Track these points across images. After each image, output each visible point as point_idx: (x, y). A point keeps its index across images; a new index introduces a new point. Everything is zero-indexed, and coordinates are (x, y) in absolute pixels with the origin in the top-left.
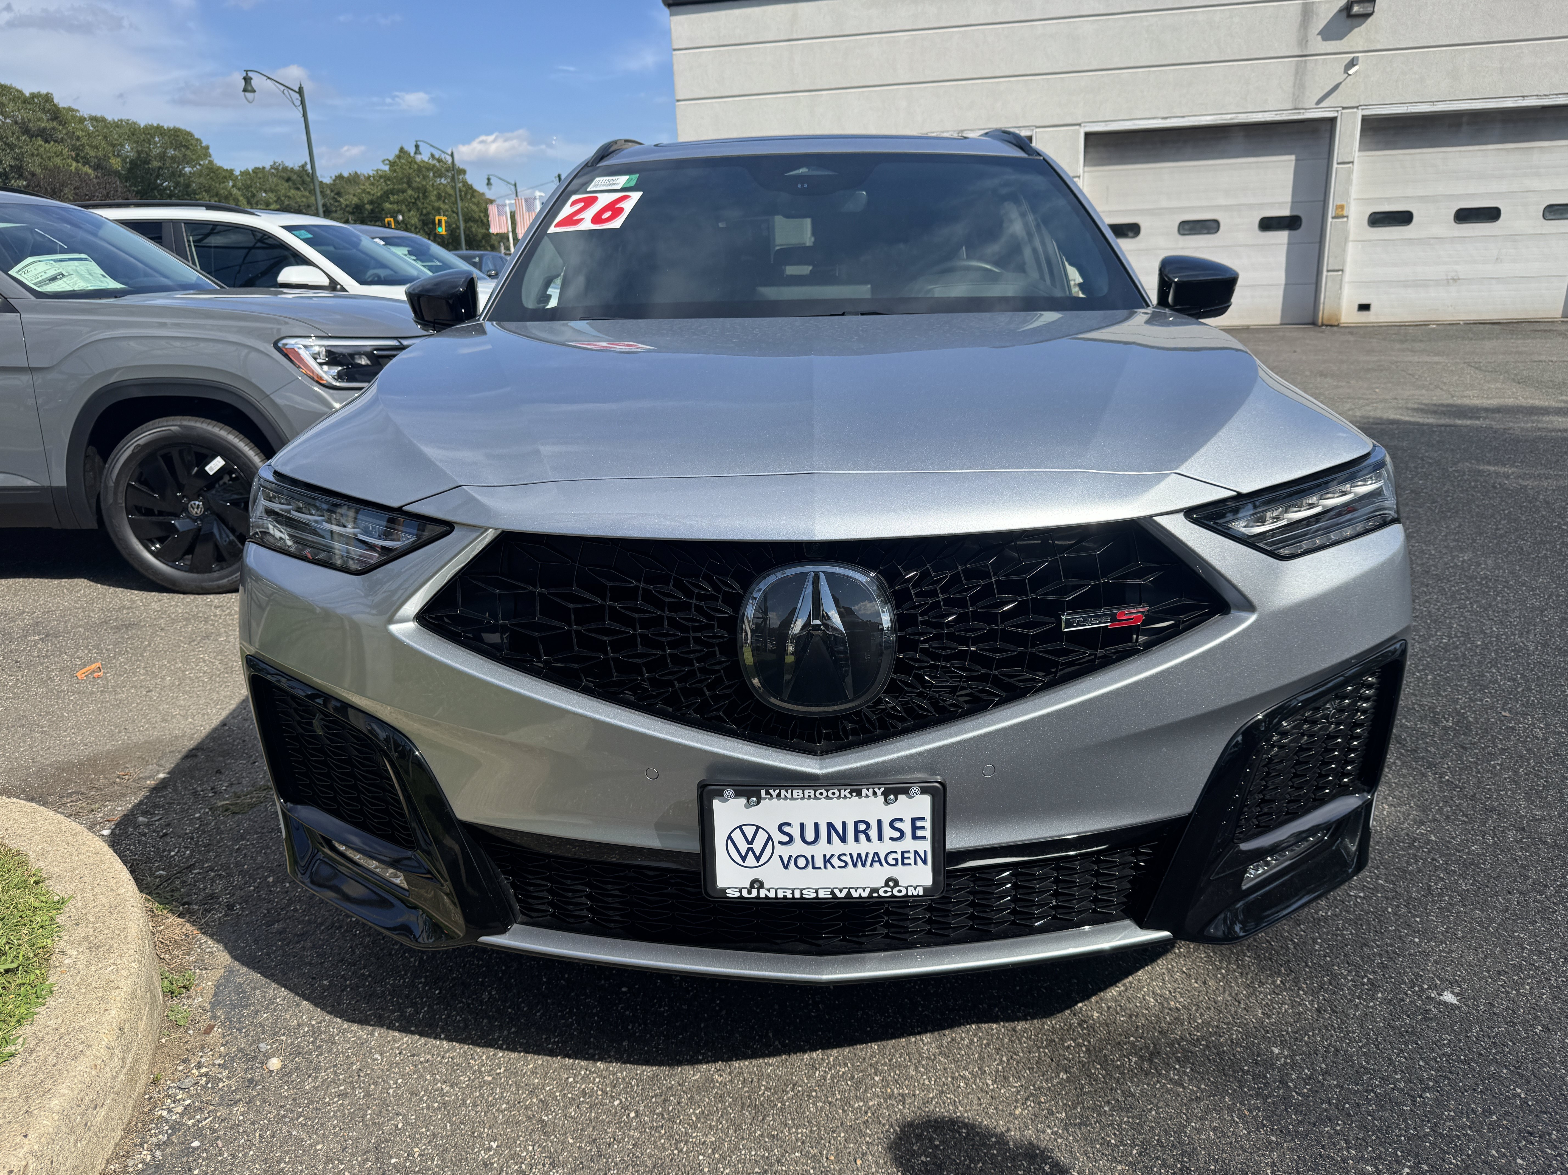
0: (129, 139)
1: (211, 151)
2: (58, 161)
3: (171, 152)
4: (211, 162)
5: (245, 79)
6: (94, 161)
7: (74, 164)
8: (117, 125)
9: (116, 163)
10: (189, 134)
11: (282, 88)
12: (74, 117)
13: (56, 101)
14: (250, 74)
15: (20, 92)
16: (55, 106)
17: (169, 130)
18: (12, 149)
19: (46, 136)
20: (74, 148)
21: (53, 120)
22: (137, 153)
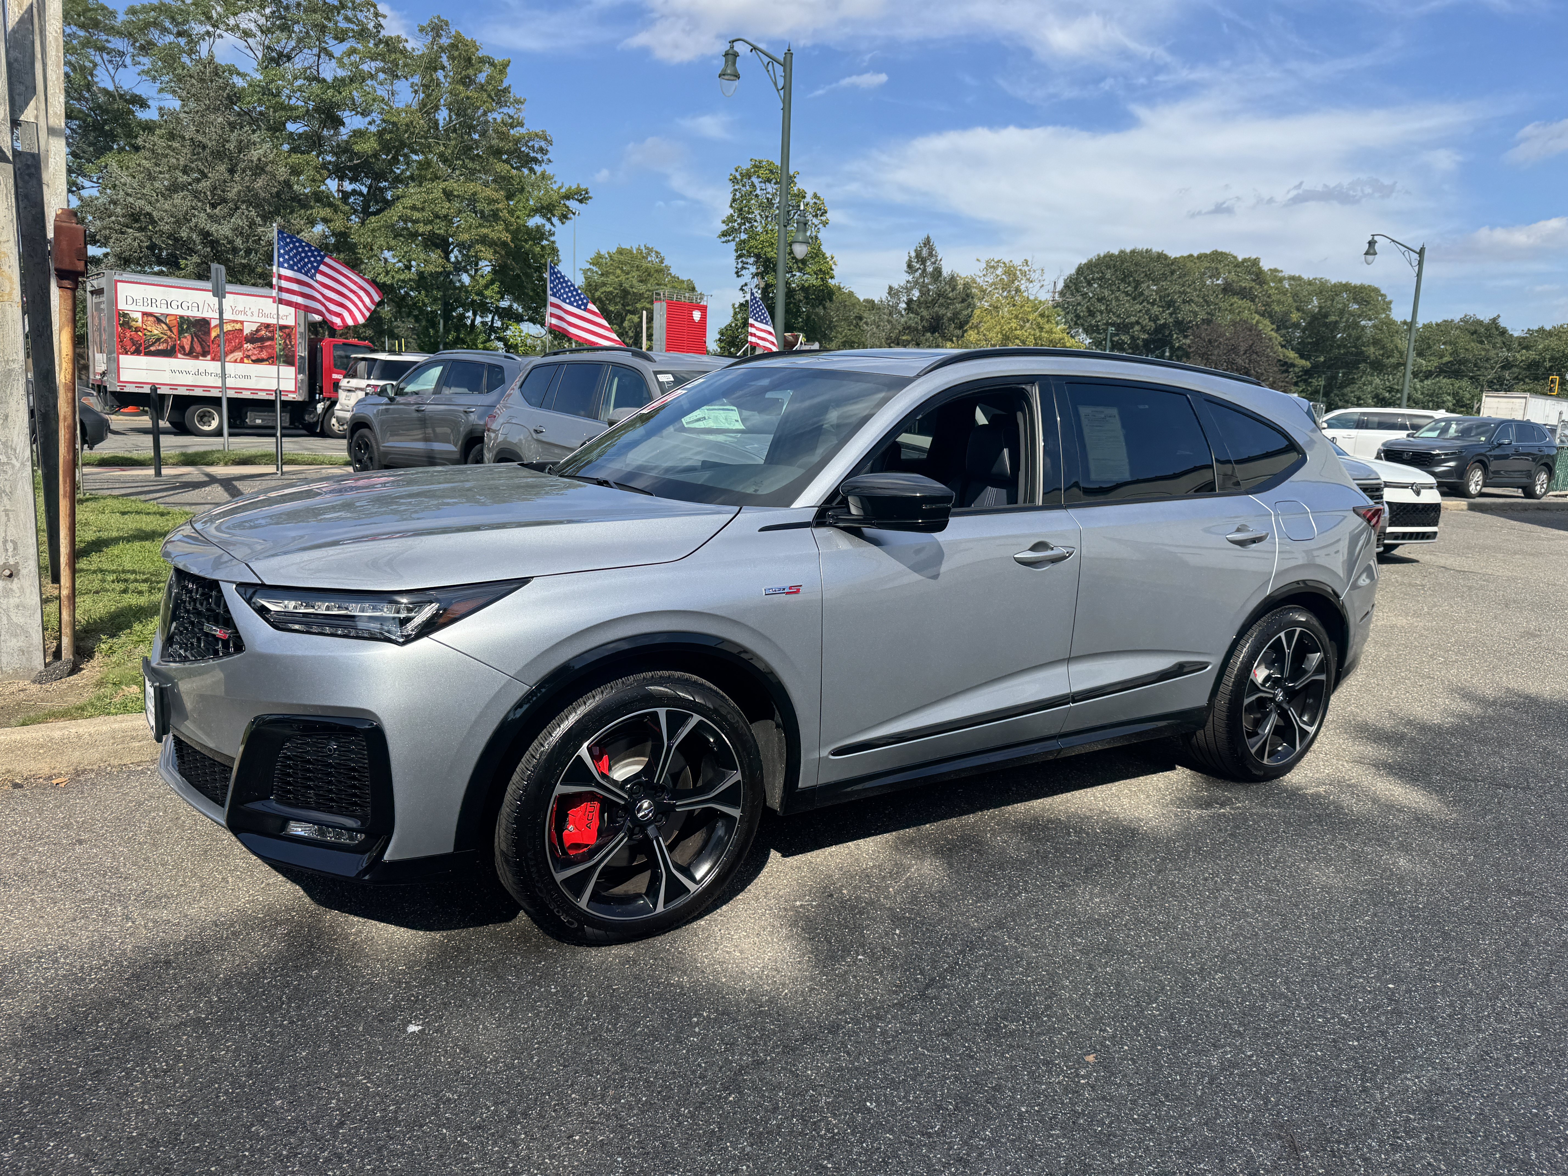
0: (1318, 295)
1: (1390, 305)
3: (1353, 307)
5: (1370, 243)
6: (1276, 315)
7: (1257, 318)
9: (1296, 317)
11: (1403, 249)
12: (1275, 276)
13: (1261, 264)
14: (1376, 238)
15: (1235, 258)
16: (1260, 268)
18: (1209, 306)
19: (1244, 293)
20: (1266, 304)
21: (1254, 280)
22: (1320, 308)
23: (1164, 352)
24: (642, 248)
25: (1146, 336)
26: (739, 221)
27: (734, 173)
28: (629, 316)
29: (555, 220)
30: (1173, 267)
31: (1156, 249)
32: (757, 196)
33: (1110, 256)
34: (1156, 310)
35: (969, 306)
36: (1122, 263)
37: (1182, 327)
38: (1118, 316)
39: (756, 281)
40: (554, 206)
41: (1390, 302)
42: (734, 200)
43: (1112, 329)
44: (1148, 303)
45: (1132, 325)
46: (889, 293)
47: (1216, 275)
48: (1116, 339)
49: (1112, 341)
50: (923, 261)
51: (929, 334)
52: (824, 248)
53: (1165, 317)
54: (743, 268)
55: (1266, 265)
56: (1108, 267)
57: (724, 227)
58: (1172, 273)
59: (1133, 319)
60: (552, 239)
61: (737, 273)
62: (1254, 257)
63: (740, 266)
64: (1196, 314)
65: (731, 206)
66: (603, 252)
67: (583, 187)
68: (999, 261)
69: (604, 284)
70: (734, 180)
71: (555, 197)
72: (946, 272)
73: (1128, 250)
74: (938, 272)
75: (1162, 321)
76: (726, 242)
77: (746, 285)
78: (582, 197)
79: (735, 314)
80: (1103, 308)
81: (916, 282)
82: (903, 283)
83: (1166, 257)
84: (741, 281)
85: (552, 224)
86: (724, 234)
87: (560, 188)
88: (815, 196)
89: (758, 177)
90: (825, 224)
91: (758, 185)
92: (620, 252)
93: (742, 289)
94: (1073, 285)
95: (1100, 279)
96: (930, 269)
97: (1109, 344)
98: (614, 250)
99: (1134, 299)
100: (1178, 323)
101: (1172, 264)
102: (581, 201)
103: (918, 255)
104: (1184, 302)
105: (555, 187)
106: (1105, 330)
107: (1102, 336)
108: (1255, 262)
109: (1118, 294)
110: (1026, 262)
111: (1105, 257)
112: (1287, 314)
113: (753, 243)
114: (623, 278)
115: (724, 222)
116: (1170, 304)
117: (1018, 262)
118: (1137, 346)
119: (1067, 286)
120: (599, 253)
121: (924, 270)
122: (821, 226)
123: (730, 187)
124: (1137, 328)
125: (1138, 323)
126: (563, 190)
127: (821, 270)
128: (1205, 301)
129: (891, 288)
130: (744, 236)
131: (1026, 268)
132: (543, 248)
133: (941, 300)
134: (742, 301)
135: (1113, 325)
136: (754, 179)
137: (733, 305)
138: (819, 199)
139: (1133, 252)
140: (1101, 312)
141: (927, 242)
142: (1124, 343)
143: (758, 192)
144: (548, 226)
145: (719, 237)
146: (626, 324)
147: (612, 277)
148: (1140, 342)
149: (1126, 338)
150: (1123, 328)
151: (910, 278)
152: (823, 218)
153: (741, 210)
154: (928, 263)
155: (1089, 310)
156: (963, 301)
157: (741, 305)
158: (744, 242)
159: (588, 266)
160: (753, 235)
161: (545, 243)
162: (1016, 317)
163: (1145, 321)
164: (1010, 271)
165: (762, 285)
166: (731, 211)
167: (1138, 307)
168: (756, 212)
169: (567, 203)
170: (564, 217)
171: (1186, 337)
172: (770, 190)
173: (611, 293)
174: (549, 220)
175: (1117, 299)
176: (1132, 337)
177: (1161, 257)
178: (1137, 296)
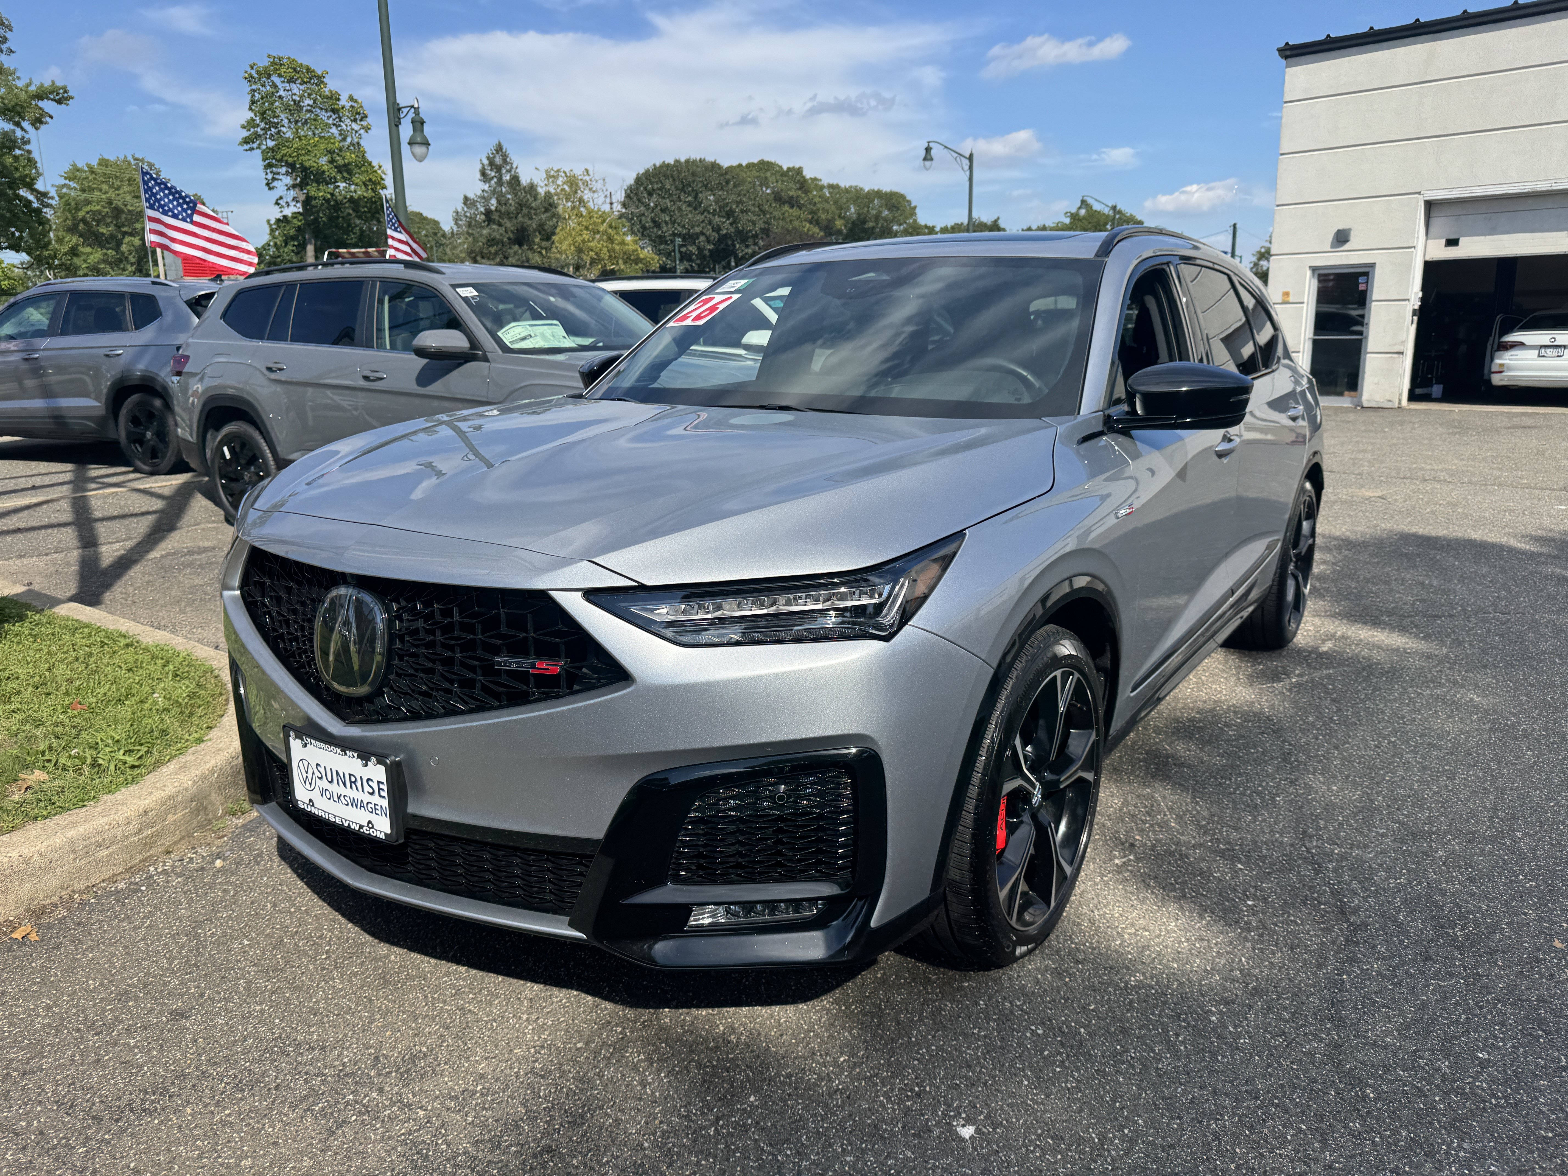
0: (854, 202)
1: (917, 211)
2: (796, 223)
3: (886, 213)
4: (915, 221)
5: (926, 149)
6: (825, 223)
7: (808, 225)
8: (847, 191)
9: (839, 224)
10: (902, 196)
11: (955, 155)
12: (816, 185)
13: (804, 173)
14: (931, 145)
15: (781, 167)
16: (803, 177)
17: (886, 194)
18: (765, 215)
19: (792, 202)
20: (812, 212)
21: (800, 189)
22: (859, 214)
23: (729, 262)
24: (130, 158)
25: (711, 247)
26: (263, 125)
27: (249, 71)
28: (127, 239)
29: (25, 124)
30: (727, 177)
31: (710, 159)
32: (280, 97)
33: (665, 166)
34: (717, 220)
35: (553, 216)
36: (679, 172)
37: (743, 236)
38: (684, 227)
39: (292, 193)
40: (22, 107)
41: (915, 208)
42: (253, 102)
43: (679, 241)
44: (709, 212)
45: (697, 236)
46: (465, 203)
47: (764, 182)
48: (683, 249)
49: (680, 252)
50: (499, 169)
51: (516, 247)
52: (369, 156)
53: (727, 227)
54: (274, 179)
55: (808, 174)
56: (666, 177)
57: (245, 134)
58: (728, 182)
59: (698, 230)
60: (27, 147)
61: (268, 184)
62: (797, 166)
63: (270, 176)
64: (754, 223)
65: (250, 109)
66: (80, 165)
67: (59, 84)
68: (558, 171)
69: (88, 202)
70: (250, 79)
71: (23, 96)
72: (524, 180)
73: (683, 160)
74: (515, 179)
75: (724, 232)
76: (252, 149)
77: (281, 198)
78: (61, 97)
79: (272, 231)
80: (667, 219)
81: (494, 192)
82: (479, 193)
83: (719, 167)
84: (275, 194)
85: (23, 129)
86: (246, 141)
87: (28, 85)
88: (351, 98)
89: (280, 76)
90: (367, 129)
91: (280, 85)
92: (104, 163)
93: (277, 203)
94: (634, 194)
95: (660, 189)
96: (506, 177)
97: (678, 256)
98: (94, 163)
99: (695, 209)
100: (739, 232)
101: (726, 173)
102: (59, 102)
103: (492, 163)
104: (742, 211)
105: (20, 84)
106: (673, 241)
107: (670, 247)
108: (799, 171)
109: (679, 204)
110: (587, 171)
111: (661, 167)
112: (831, 221)
113: (284, 151)
114: (112, 194)
115: (243, 127)
116: (730, 214)
117: (578, 171)
118: (704, 256)
119: (628, 196)
120: (74, 165)
121: (500, 179)
122: (362, 132)
123: (246, 87)
124: (702, 238)
125: (702, 233)
126: (33, 88)
127: (370, 180)
128: (761, 210)
129: (466, 199)
130: (271, 144)
131: (587, 178)
132: (16, 158)
133: (525, 211)
134: (279, 216)
135: (679, 235)
136: (275, 79)
137: (268, 221)
138: (356, 101)
139: (687, 161)
140: (666, 223)
141: (499, 148)
142: (691, 253)
143: (282, 93)
144: (19, 133)
145: (241, 144)
146: (124, 248)
147: (97, 193)
148: (707, 253)
149: (693, 249)
150: (690, 238)
151: (486, 187)
152: (364, 123)
153: (263, 113)
154: (504, 171)
155: (653, 221)
156: (547, 210)
157: (278, 221)
158: (272, 150)
159: (63, 181)
160: (283, 142)
161: (17, 152)
162: (587, 228)
163: (709, 231)
164: (573, 182)
165: (302, 197)
166: (252, 115)
167: (700, 218)
168: (283, 116)
169: (41, 104)
170: (38, 122)
171: (747, 246)
172: (296, 91)
173: (99, 212)
174: (18, 124)
175: (680, 209)
176: (699, 248)
177: (714, 166)
178: (695, 205)
